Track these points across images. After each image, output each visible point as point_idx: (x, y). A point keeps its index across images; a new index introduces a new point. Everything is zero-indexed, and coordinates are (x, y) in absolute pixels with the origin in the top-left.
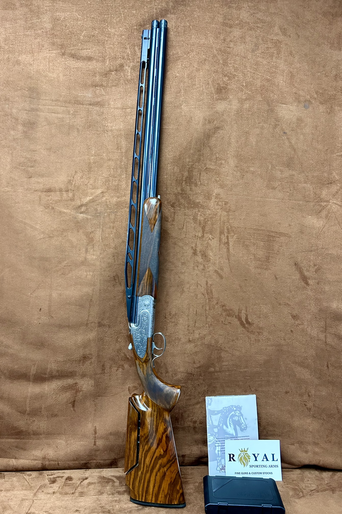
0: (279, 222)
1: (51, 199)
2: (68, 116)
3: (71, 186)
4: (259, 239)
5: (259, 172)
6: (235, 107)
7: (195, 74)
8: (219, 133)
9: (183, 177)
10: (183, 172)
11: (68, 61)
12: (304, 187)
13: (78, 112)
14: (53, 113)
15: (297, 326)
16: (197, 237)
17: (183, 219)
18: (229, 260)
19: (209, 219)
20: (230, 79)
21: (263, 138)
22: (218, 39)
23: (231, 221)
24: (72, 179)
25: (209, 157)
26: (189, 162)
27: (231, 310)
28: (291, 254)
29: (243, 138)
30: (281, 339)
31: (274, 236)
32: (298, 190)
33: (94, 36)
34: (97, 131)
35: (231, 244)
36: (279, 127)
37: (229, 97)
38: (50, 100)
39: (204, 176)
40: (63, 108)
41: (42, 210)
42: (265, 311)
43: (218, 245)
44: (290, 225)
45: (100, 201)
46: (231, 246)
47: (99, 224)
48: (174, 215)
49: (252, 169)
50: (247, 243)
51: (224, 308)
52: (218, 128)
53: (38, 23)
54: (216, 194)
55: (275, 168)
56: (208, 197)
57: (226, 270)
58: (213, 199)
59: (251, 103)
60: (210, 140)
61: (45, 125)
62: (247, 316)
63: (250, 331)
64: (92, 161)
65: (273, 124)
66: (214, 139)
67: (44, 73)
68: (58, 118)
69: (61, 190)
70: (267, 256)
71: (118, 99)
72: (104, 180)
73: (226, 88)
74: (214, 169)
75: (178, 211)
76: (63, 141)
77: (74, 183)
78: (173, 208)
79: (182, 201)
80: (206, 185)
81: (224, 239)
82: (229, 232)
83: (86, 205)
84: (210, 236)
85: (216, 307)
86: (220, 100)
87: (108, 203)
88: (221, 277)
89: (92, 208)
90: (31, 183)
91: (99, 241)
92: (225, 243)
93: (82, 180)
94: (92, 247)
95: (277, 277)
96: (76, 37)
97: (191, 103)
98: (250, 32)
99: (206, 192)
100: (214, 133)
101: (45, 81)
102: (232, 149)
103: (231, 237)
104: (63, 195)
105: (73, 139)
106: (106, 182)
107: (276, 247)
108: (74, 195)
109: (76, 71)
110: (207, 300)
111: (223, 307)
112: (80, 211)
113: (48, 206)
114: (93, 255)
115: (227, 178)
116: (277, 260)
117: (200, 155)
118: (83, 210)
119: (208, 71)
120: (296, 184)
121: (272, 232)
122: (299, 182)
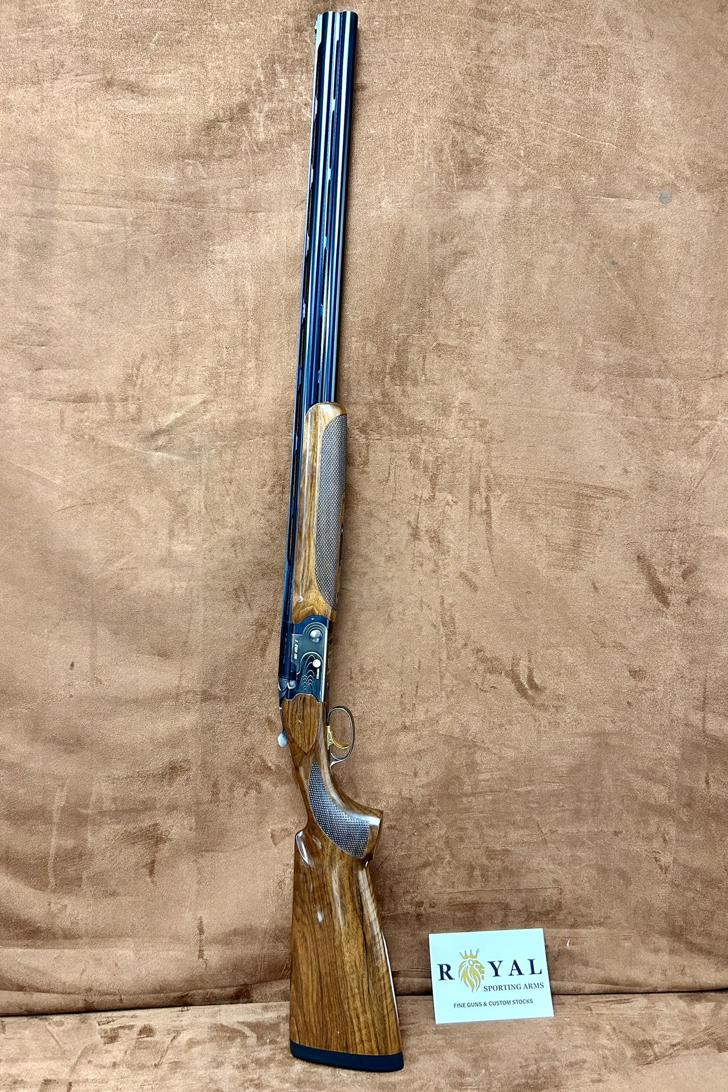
0: (601, 464)
1: (88, 418)
2: (122, 228)
3: (134, 388)
4: (557, 501)
5: (556, 353)
6: (499, 205)
7: (411, 129)
8: (466, 264)
9: (385, 364)
10: (385, 355)
11: (120, 98)
12: (658, 387)
13: (144, 218)
14: (90, 221)
15: (641, 693)
16: (418, 500)
17: (388, 459)
18: (491, 550)
19: (447, 460)
20: (489, 141)
21: (564, 276)
22: (464, 49)
23: (493, 464)
24: (136, 372)
25: (444, 319)
26: (399, 331)
27: (496, 659)
28: (628, 536)
29: (520, 276)
30: (606, 721)
31: (590, 496)
32: (645, 393)
33: (180, 42)
34: (191, 262)
35: (495, 514)
36: (599, 249)
37: (486, 182)
38: (81, 191)
39: (434, 363)
40: (112, 209)
41: (66, 442)
42: (571, 660)
43: (467, 516)
44: (626, 471)
45: (199, 422)
46: (494, 517)
47: (199, 474)
48: (368, 450)
49: (540, 346)
50: (531, 511)
51: (480, 657)
52: (464, 253)
53: (49, 12)
54: (461, 404)
55: (591, 342)
56: (443, 408)
57: (485, 572)
58: (455, 414)
59: (536, 196)
60: (445, 281)
61: (69, 248)
62: (531, 671)
63: (539, 703)
64: (179, 332)
65: (585, 243)
66: (453, 278)
67: (65, 129)
68: (99, 233)
69: (109, 399)
70: (575, 541)
71: (236, 188)
72: (206, 374)
73: (481, 162)
74: (456, 347)
75: (377, 441)
76: (113, 285)
77: (139, 382)
78: (363, 436)
79: (384, 418)
80: (437, 382)
81: (480, 505)
82: (490, 487)
83: (168, 431)
84: (449, 497)
85: (463, 653)
86: (466, 189)
87: (218, 426)
88: (474, 588)
89: (182, 439)
90: (40, 382)
91: (200, 512)
92: (482, 513)
93: (157, 375)
94: (184, 525)
95: (598, 585)
96: (139, 44)
97: (401, 196)
98: (537, 32)
99: (438, 399)
100: (455, 265)
101: (67, 147)
102: (496, 300)
103: (495, 498)
104: (116, 409)
105: (137, 281)
106: (212, 377)
107: (595, 520)
108: (140, 410)
109: (139, 122)
110: (444, 639)
111: (479, 654)
112: (154, 445)
113: (80, 433)
114: (188, 544)
115: (486, 366)
116: (598, 549)
117: (423, 315)
118: (161, 443)
119: (442, 121)
120: (639, 380)
121: (587, 486)
122: (648, 375)
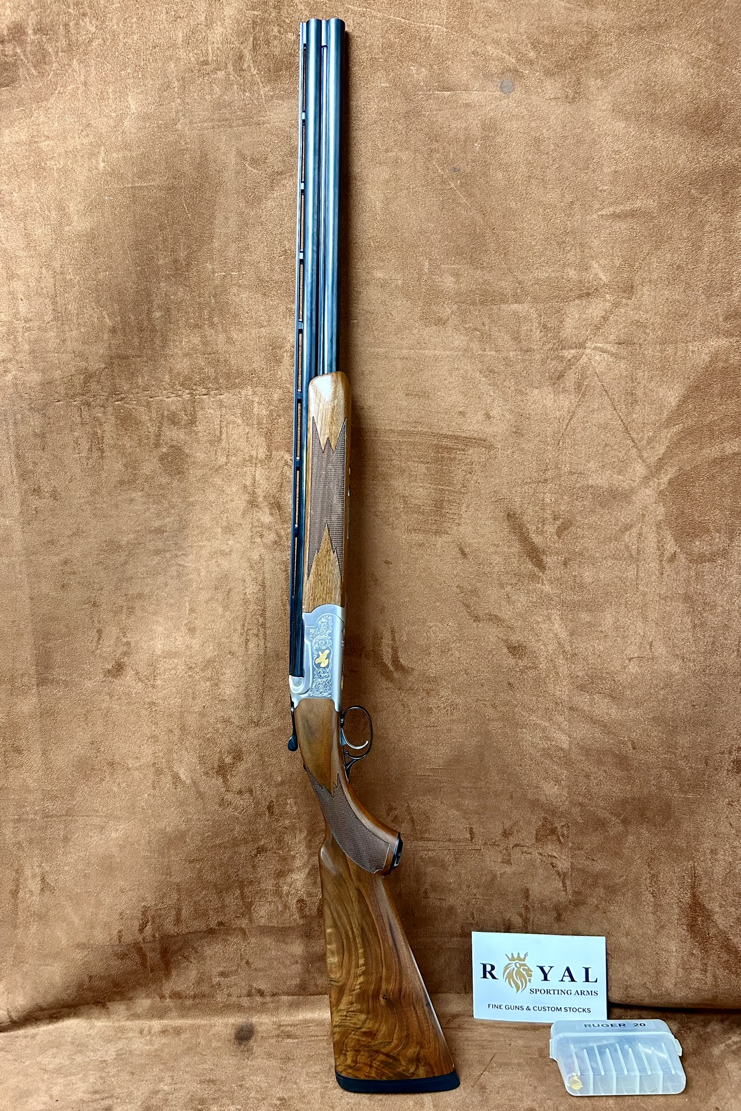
0: (460, 410)
4: (414, 456)
5: (399, 282)
9: (203, 309)
10: (201, 299)
15: (522, 672)
16: (254, 461)
17: (219, 416)
26: (213, 271)
28: (495, 492)
30: (485, 706)
31: (451, 448)
32: (502, 323)
36: (438, 155)
42: (441, 637)
48: (194, 407)
49: (379, 274)
50: (383, 469)
55: (438, 267)
56: (274, 354)
58: (286, 361)
60: (263, 207)
62: (393, 651)
63: (406, 686)
65: (422, 148)
70: (436, 501)
75: (203, 397)
79: (209, 370)
86: (277, 98)
95: (467, 550)
99: (267, 343)
107: (459, 475)
116: (464, 508)
117: (243, 251)
120: (494, 307)
121: (446, 437)
122: (503, 301)
